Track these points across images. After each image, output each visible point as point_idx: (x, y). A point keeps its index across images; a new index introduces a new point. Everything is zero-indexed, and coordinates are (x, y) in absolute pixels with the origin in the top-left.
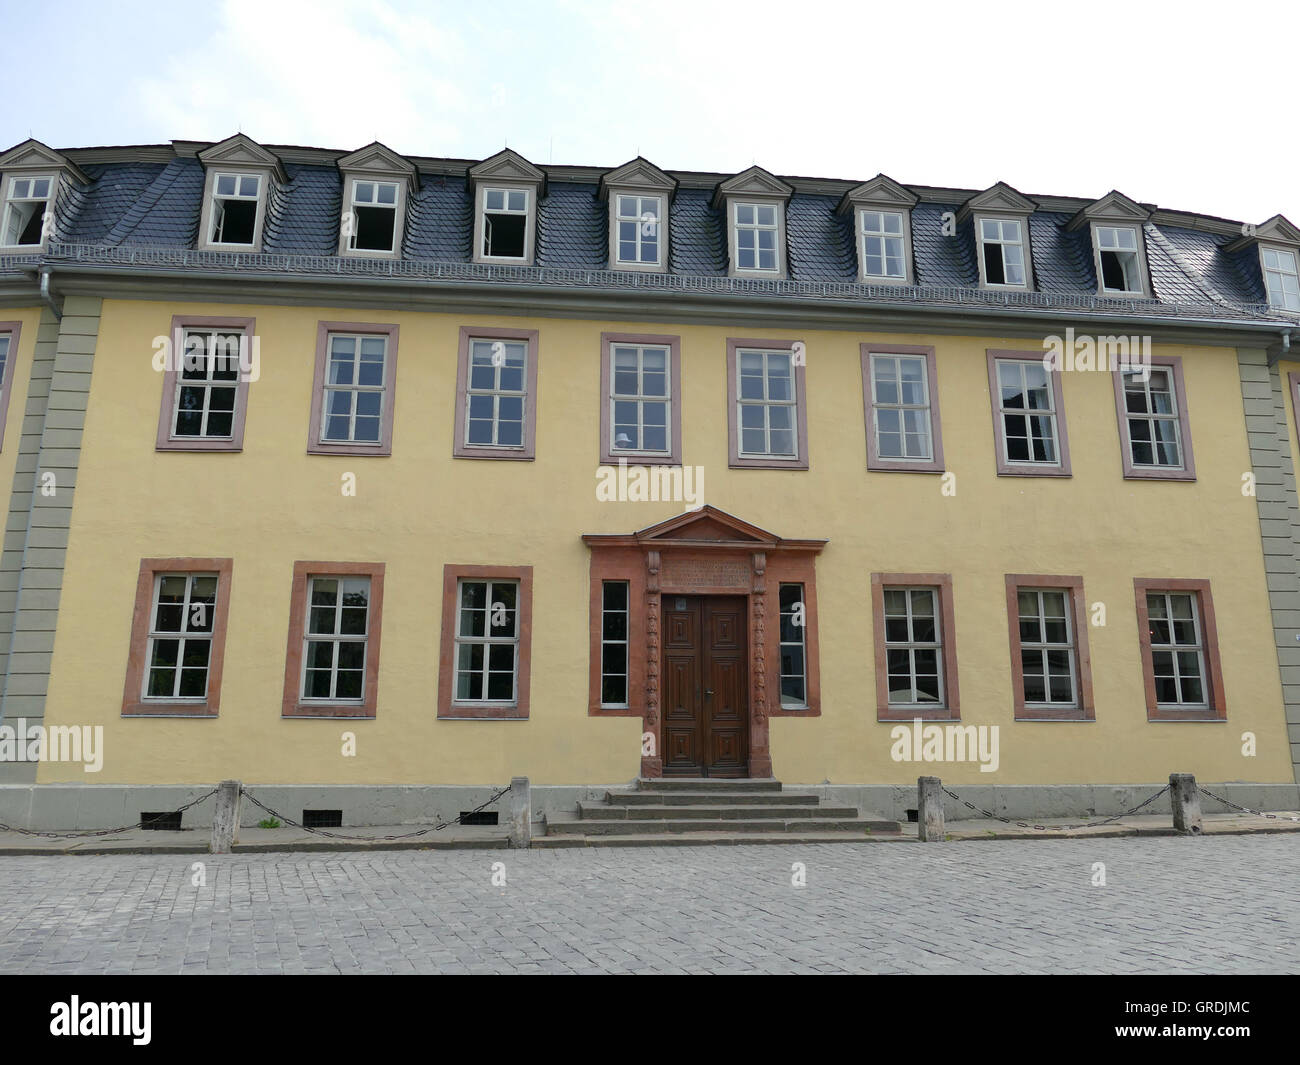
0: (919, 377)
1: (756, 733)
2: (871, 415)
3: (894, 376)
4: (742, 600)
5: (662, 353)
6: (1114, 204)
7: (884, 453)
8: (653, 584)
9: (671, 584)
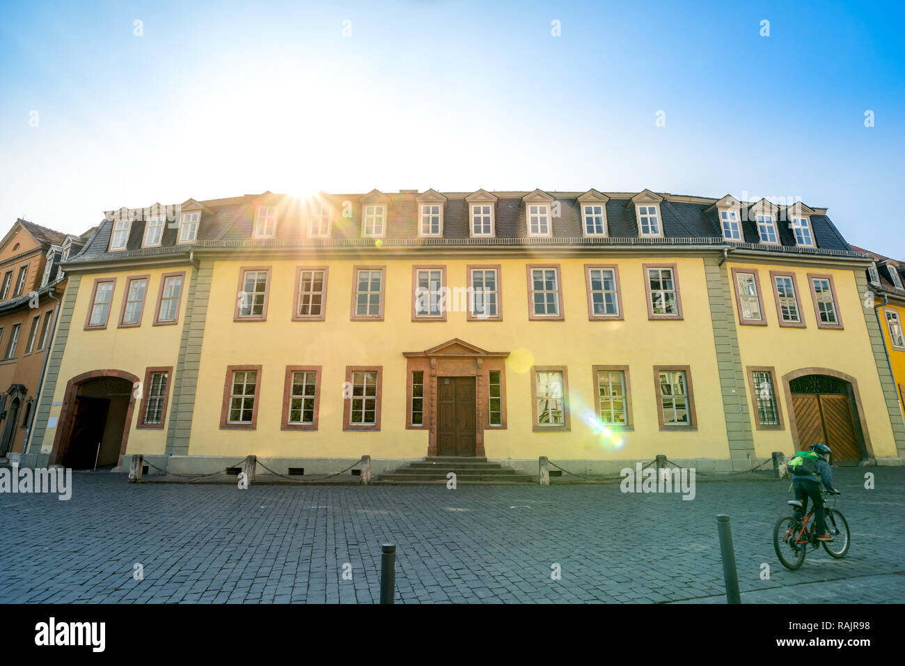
0: (554, 278)
1: (478, 437)
2: (531, 295)
3: (542, 277)
4: (473, 379)
5: (439, 272)
6: (647, 195)
7: (537, 312)
8: (433, 372)
9: (442, 373)
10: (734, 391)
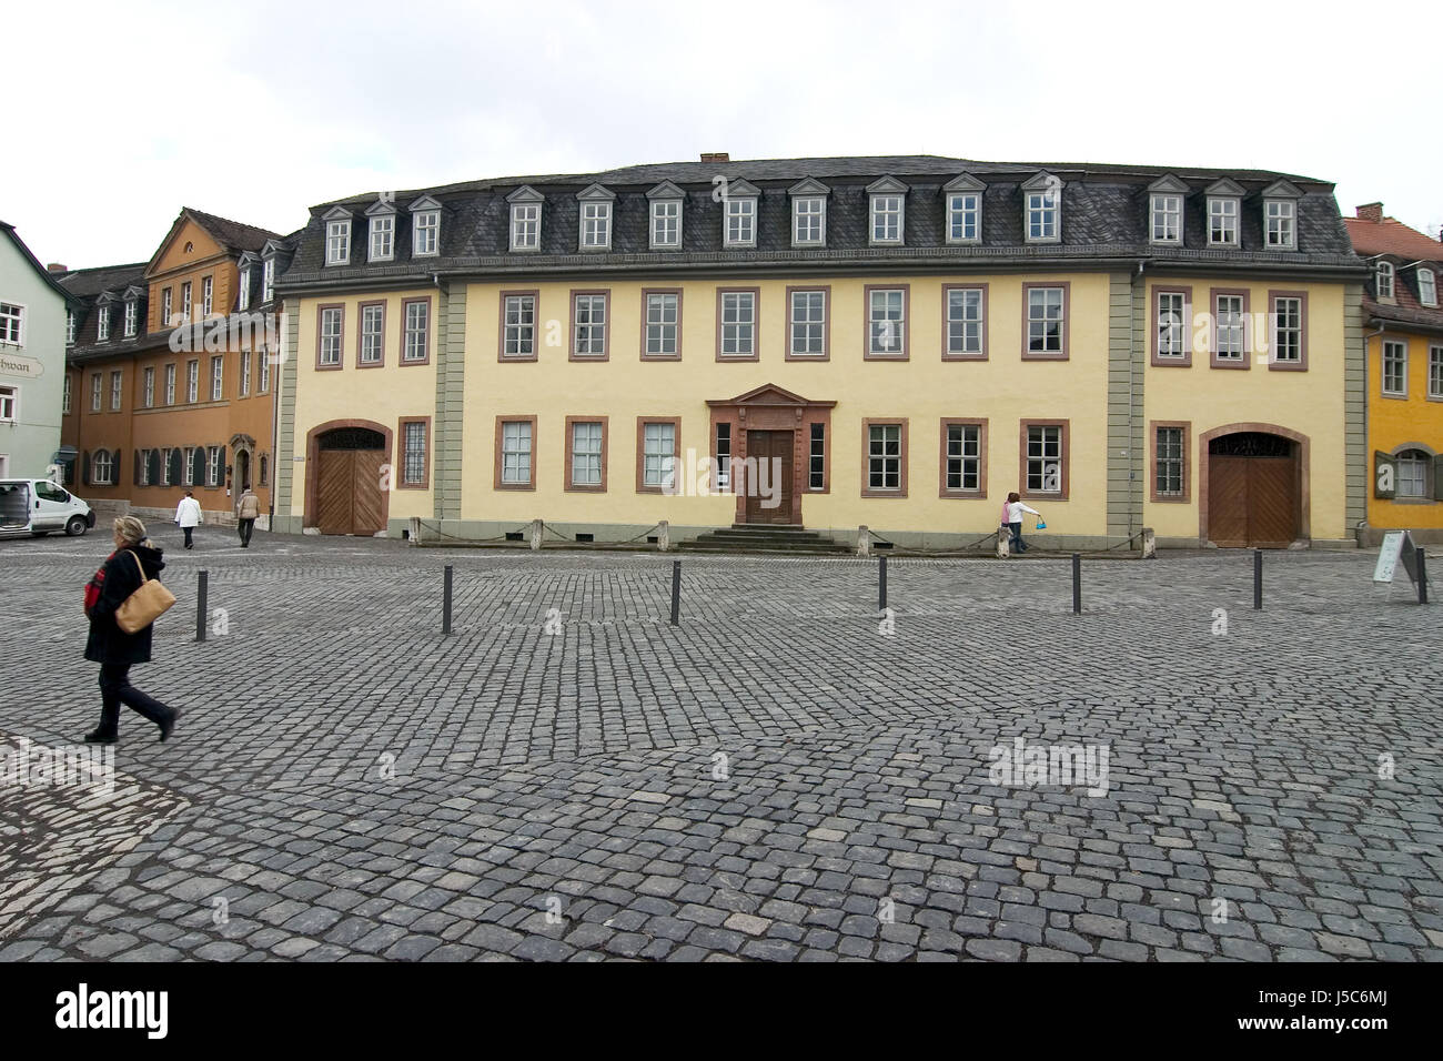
0: (900, 303)
1: (795, 502)
2: (868, 327)
4: (790, 433)
5: (751, 297)
7: (875, 349)
8: (743, 425)
9: (752, 425)
10: (1124, 453)
